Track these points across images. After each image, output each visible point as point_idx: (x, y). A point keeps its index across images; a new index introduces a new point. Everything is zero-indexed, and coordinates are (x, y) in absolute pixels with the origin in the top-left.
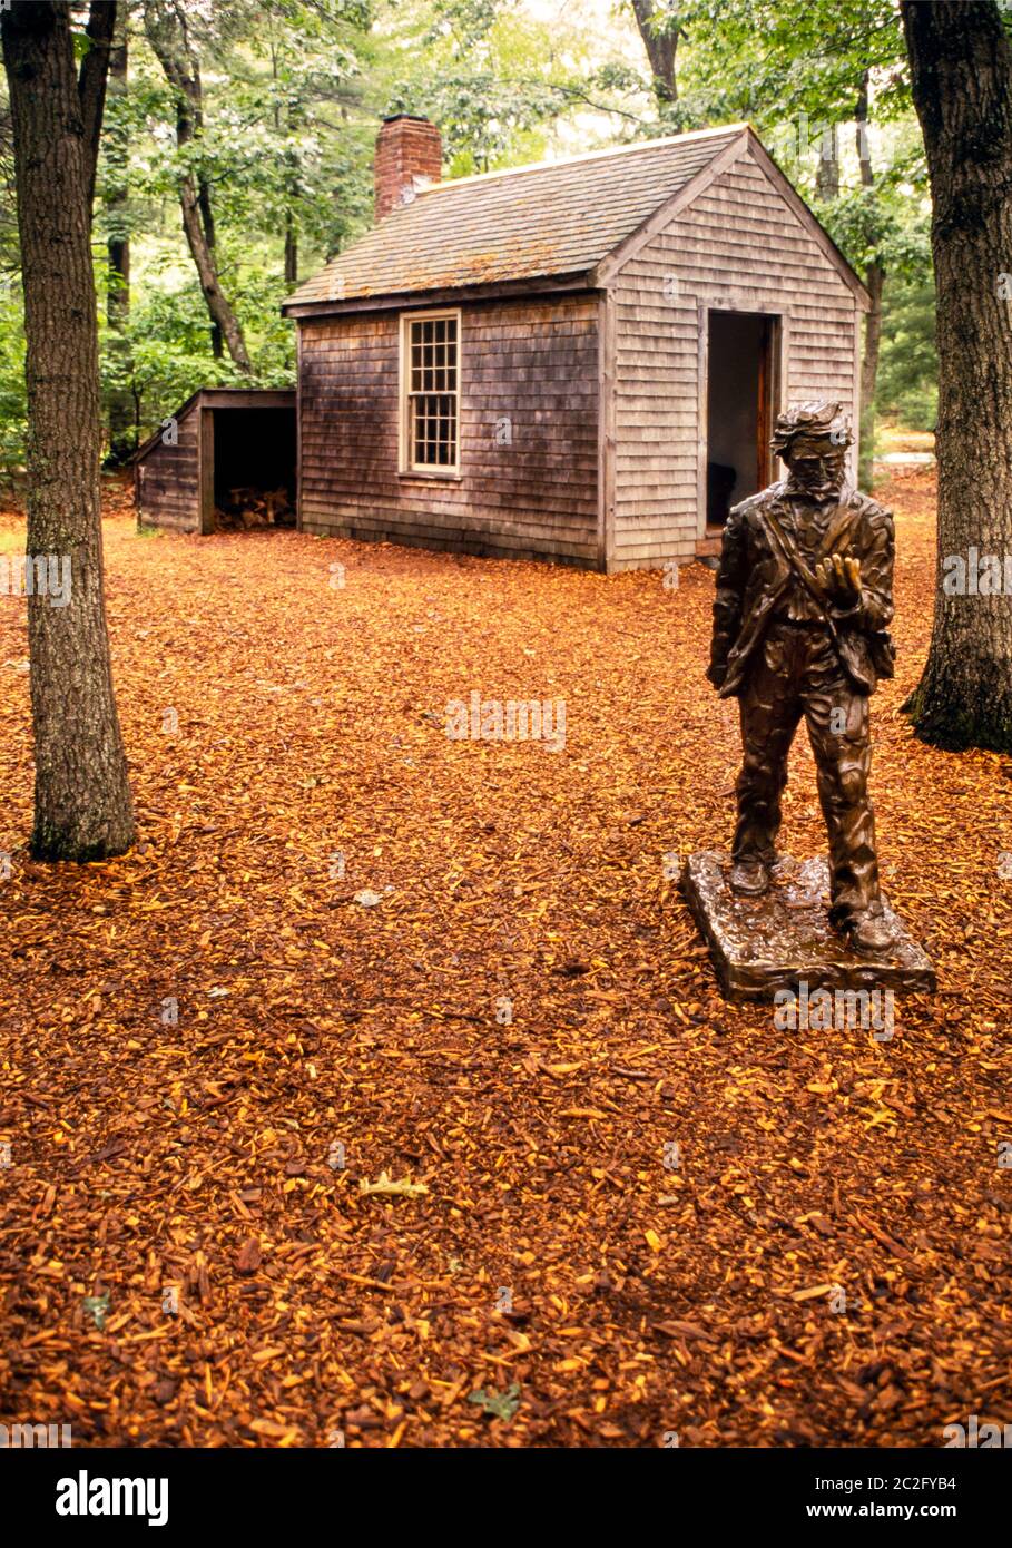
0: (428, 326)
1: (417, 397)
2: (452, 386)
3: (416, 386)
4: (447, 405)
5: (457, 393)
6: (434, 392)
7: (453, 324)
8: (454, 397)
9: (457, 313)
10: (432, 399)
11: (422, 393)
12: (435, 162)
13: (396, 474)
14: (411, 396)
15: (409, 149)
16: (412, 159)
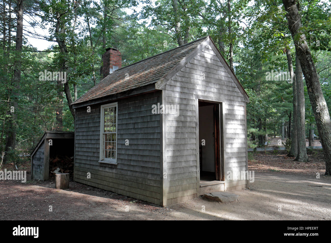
0: (109, 109)
4: (114, 137)
5: (116, 132)
8: (116, 134)
9: (116, 105)
10: (110, 135)
11: (107, 132)
12: (120, 62)
13: (99, 162)
14: (104, 134)
15: (112, 58)
16: (113, 61)
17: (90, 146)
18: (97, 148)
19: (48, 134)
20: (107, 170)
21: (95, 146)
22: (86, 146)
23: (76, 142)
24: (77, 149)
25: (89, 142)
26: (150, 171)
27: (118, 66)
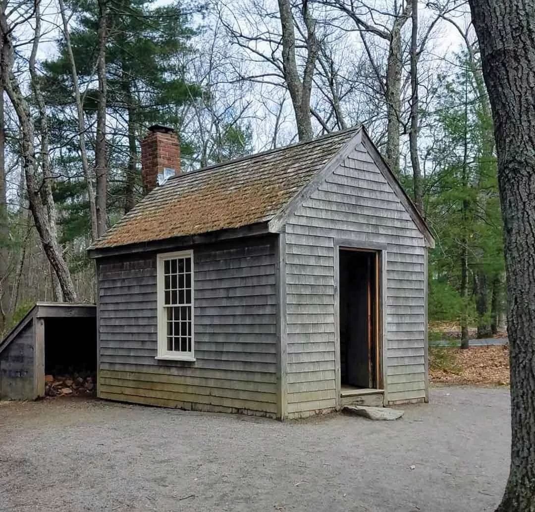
0: (174, 262)
1: (168, 308)
2: (189, 301)
3: (167, 302)
4: (185, 312)
5: (192, 305)
6: (178, 305)
7: (188, 260)
8: (190, 307)
9: (190, 254)
10: (177, 309)
11: (171, 305)
12: (177, 160)
13: (156, 358)
14: (164, 308)
15: (161, 151)
16: (163, 158)
17: (134, 330)
18: (150, 334)
19: (40, 309)
20: (174, 371)
21: (147, 330)
22: (126, 330)
23: (100, 323)
24: (103, 337)
25: (133, 322)
26: (257, 369)
27: (173, 168)
